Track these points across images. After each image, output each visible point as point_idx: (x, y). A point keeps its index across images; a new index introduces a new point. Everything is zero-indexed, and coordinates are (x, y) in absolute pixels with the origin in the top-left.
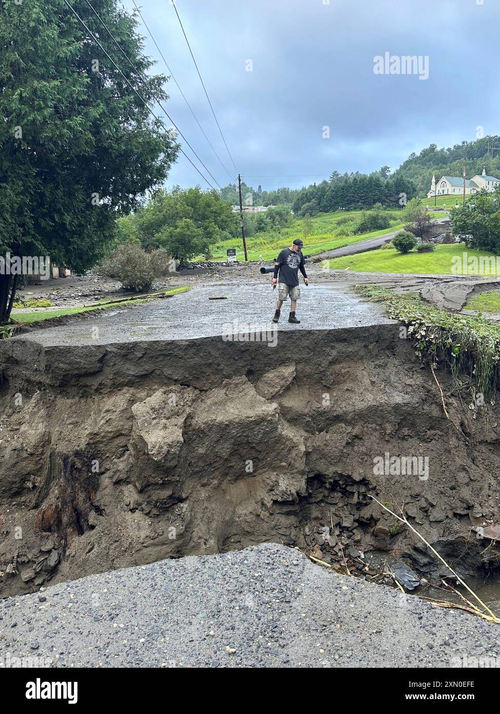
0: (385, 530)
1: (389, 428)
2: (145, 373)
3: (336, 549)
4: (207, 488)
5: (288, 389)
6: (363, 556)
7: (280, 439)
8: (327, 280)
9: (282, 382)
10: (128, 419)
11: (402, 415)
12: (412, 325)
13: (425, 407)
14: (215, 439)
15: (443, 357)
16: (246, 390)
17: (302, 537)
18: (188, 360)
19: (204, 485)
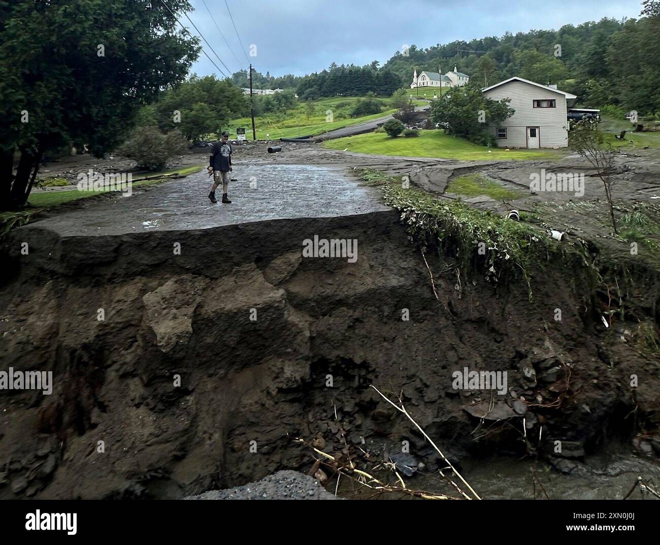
0: (384, 413)
1: (387, 310)
2: (159, 262)
3: (338, 436)
4: (214, 378)
5: (294, 275)
6: (363, 442)
7: (286, 326)
8: (328, 161)
9: (289, 268)
10: (139, 309)
11: (398, 297)
12: (404, 212)
13: (418, 289)
14: (223, 328)
15: (431, 242)
16: (255, 278)
17: (306, 425)
18: (201, 249)
19: (210, 376)
